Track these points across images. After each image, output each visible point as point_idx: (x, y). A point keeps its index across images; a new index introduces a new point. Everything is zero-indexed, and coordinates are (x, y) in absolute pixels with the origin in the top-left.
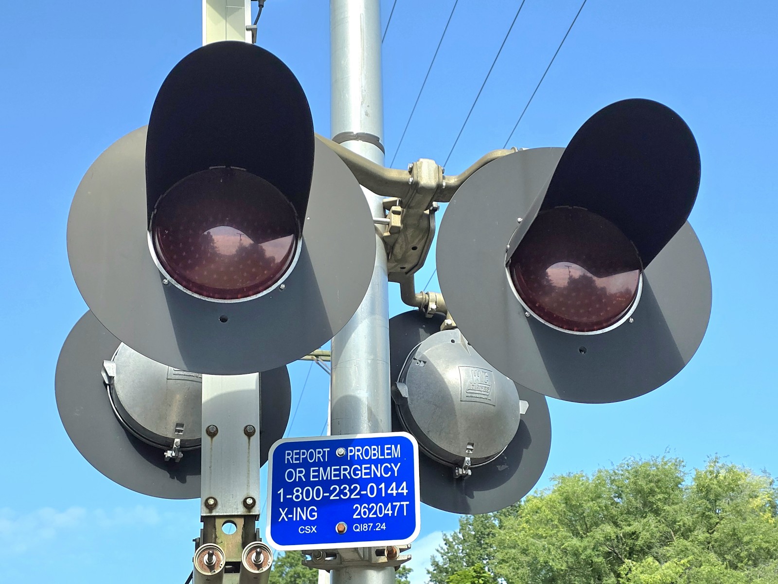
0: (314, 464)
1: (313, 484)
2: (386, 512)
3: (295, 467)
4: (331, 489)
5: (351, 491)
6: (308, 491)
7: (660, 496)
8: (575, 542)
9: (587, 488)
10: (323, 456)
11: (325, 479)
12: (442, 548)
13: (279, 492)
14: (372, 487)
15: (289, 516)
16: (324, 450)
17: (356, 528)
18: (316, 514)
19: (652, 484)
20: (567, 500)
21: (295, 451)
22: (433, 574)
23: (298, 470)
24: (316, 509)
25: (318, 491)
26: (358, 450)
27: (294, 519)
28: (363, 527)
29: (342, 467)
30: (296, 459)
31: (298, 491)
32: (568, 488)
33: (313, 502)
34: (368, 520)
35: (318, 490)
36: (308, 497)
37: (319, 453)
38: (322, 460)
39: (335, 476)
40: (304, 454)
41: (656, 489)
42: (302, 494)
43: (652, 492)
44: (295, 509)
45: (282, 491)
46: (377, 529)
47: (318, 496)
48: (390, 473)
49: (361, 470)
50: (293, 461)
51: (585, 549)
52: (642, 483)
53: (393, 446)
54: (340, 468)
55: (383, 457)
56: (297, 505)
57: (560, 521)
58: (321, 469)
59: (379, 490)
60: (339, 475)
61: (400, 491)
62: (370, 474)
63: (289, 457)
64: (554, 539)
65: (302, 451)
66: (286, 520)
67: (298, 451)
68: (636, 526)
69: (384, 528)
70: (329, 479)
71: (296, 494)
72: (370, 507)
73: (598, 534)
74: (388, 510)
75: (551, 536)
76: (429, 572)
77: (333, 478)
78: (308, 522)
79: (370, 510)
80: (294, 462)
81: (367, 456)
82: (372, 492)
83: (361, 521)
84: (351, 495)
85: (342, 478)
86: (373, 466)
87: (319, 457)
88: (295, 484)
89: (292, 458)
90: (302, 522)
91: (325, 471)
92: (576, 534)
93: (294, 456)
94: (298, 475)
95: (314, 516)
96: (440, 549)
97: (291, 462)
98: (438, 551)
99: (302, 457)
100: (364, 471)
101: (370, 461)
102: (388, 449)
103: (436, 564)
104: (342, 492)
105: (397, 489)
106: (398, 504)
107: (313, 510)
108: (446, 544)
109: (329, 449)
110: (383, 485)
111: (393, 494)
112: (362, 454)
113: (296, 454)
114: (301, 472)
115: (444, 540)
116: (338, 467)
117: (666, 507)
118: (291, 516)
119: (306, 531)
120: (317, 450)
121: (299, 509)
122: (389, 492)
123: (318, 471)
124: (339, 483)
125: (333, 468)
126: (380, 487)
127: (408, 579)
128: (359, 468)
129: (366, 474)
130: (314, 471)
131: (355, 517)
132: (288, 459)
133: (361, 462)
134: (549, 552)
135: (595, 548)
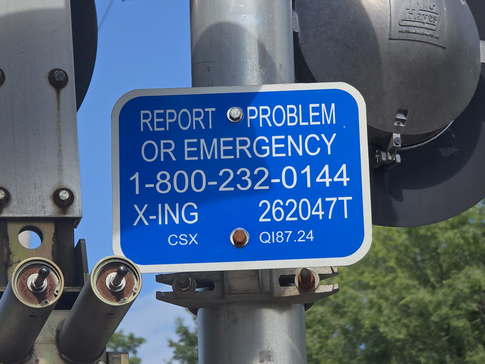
0: (190, 134)
1: (190, 167)
2: (314, 213)
3: (158, 137)
4: (221, 174)
5: (255, 179)
6: (181, 177)
10: (206, 120)
11: (209, 157)
13: (131, 179)
14: (289, 172)
15: (151, 217)
16: (206, 110)
17: (265, 237)
18: (196, 214)
21: (156, 112)
23: (162, 142)
24: (196, 207)
25: (198, 178)
26: (265, 112)
27: (160, 223)
28: (276, 236)
29: (238, 139)
30: (159, 125)
31: (163, 177)
33: (190, 195)
34: (285, 225)
35: (198, 176)
36: (181, 186)
37: (198, 114)
38: (203, 128)
39: (226, 152)
40: (171, 116)
42: (171, 181)
44: (160, 205)
45: (136, 176)
46: (299, 240)
47: (199, 186)
48: (319, 149)
49: (270, 144)
50: (153, 128)
53: (323, 106)
54: (235, 140)
55: (307, 124)
56: (164, 199)
58: (202, 141)
59: (302, 178)
60: (233, 152)
61: (336, 179)
62: (285, 150)
63: (147, 121)
64: (388, 290)
65: (168, 111)
66: (147, 224)
67: (162, 111)
69: (312, 238)
70: (216, 157)
71: (161, 181)
72: (287, 204)
74: (317, 210)
75: (383, 286)
77: (223, 157)
78: (183, 228)
79: (287, 209)
80: (156, 129)
81: (279, 120)
82: (289, 181)
83: (273, 226)
84: (253, 185)
85: (238, 157)
86: (290, 138)
87: (197, 122)
88: (158, 166)
89: (152, 122)
90: (172, 227)
91: (209, 144)
93: (156, 120)
94: (163, 151)
95: (193, 218)
97: (151, 130)
99: (168, 121)
100: (274, 146)
101: (285, 130)
102: (315, 110)
104: (238, 179)
105: (332, 176)
106: (335, 199)
107: (190, 209)
109: (214, 109)
110: (308, 169)
111: (325, 182)
112: (270, 118)
113: (159, 116)
114: (167, 146)
116: (231, 139)
118: (154, 217)
119: (180, 242)
120: (195, 110)
121: (167, 206)
122: (318, 180)
123: (197, 145)
124: (234, 165)
125: (222, 140)
126: (303, 172)
128: (267, 141)
129: (278, 150)
130: (190, 145)
131: (261, 220)
132: (145, 124)
133: (270, 131)
134: (380, 310)
135: (454, 305)
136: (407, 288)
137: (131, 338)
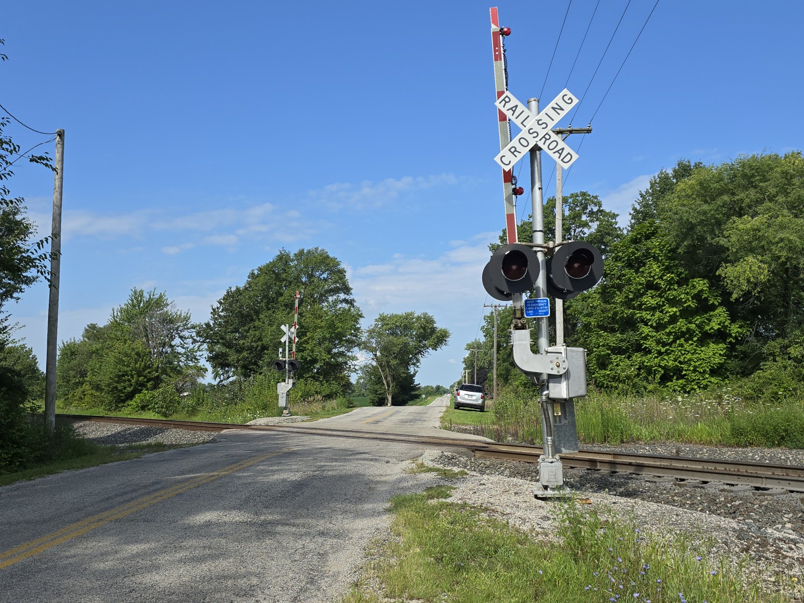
7: (758, 178)
8: (705, 207)
9: (714, 176)
12: (639, 200)
19: (753, 171)
20: (701, 184)
22: (633, 215)
32: (701, 177)
41: (756, 174)
43: (753, 176)
51: (711, 210)
52: (747, 171)
57: (697, 195)
64: (693, 206)
68: (742, 195)
73: (719, 202)
75: (692, 204)
76: (630, 214)
92: (706, 202)
96: (637, 200)
98: (636, 201)
103: (634, 209)
108: (641, 197)
115: (640, 194)
117: (761, 184)
127: (617, 220)
134: (690, 213)
135: (717, 210)
136: (700, 205)
137: (614, 214)
